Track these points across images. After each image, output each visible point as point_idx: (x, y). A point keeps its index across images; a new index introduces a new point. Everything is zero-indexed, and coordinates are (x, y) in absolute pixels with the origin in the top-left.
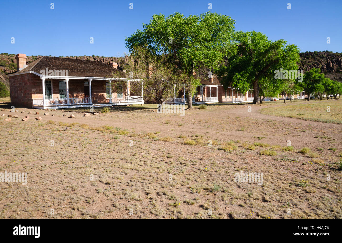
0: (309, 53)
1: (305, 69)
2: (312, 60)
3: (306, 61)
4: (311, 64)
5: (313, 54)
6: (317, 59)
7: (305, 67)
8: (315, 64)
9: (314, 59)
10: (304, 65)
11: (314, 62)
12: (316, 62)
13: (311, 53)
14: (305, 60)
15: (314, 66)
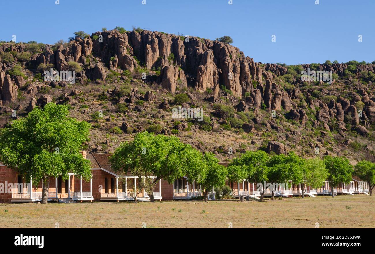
0: (333, 65)
1: (312, 112)
2: (338, 87)
3: (321, 90)
4: (334, 98)
5: (344, 69)
6: (352, 82)
7: (313, 108)
8: (346, 100)
9: (345, 83)
10: (312, 101)
11: (343, 93)
12: (350, 94)
13: (338, 65)
14: (318, 87)
15: (344, 104)
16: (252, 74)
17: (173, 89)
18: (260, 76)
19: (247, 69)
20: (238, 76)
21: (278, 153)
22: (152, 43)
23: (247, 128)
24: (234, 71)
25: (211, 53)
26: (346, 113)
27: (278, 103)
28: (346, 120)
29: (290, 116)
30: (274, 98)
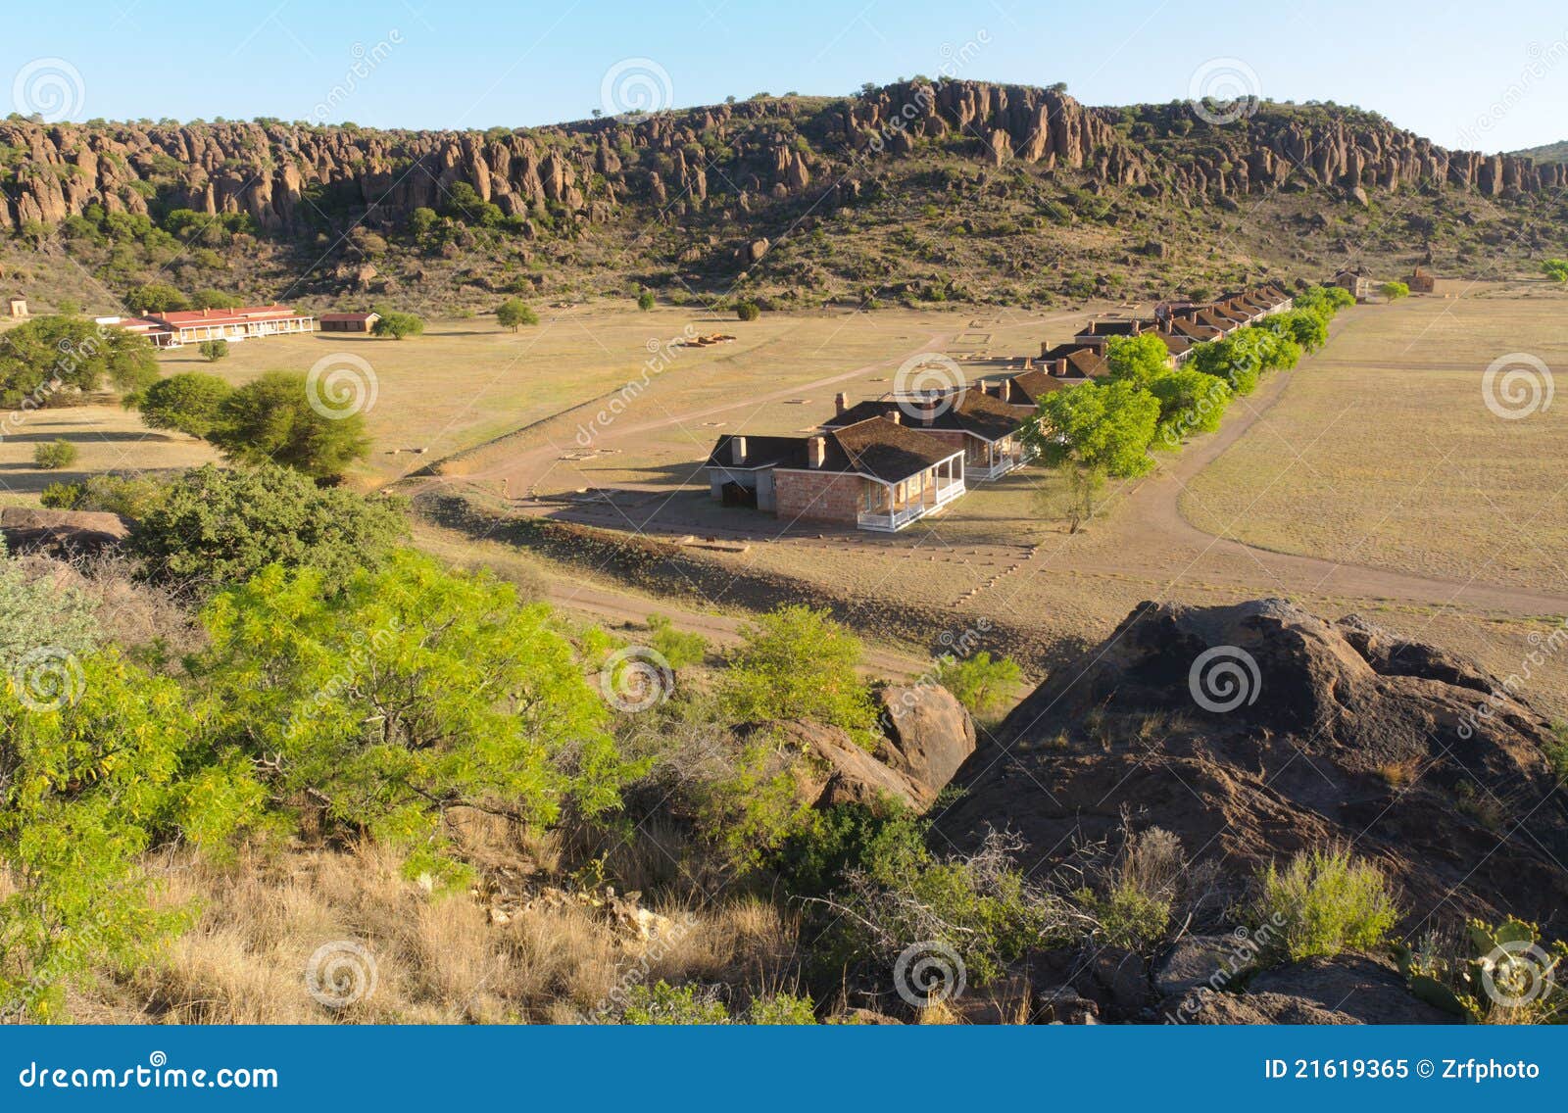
2: (1193, 140)
6: (1212, 133)
9: (1202, 133)
15: (1204, 166)
16: (1094, 133)
17: (999, 163)
18: (1104, 137)
19: (1089, 128)
20: (1078, 139)
21: (1159, 256)
22: (966, 97)
23: (1111, 220)
24: (1074, 132)
25: (1044, 110)
26: (1209, 180)
27: (1130, 174)
28: (1208, 190)
29: (1146, 191)
30: (1125, 168)
